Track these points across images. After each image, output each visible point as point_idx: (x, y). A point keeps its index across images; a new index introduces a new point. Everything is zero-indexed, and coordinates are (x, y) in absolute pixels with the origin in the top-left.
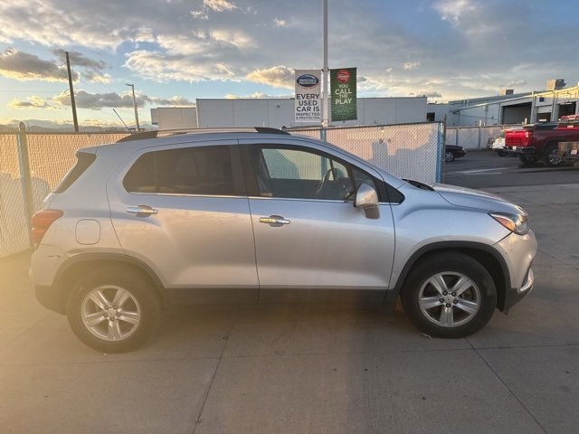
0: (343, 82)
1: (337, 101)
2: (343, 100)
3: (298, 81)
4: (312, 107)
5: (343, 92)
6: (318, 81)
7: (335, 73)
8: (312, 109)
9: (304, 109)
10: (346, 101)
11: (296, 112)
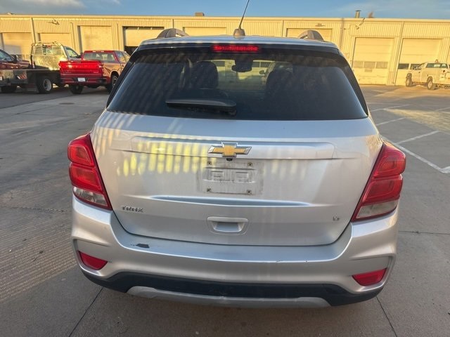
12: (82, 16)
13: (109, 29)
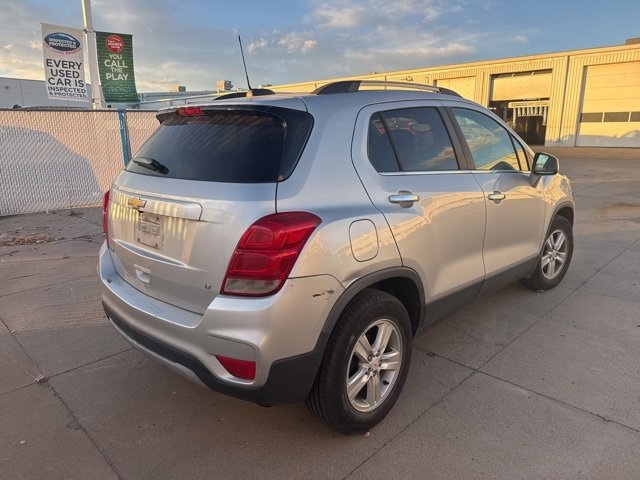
0: (115, 50)
1: (108, 76)
2: (116, 75)
3: (47, 40)
4: (72, 80)
5: (116, 64)
6: (78, 45)
7: (102, 37)
8: (73, 83)
9: (59, 81)
10: (120, 77)
11: (48, 85)
12: (442, 67)
13: (473, 80)
